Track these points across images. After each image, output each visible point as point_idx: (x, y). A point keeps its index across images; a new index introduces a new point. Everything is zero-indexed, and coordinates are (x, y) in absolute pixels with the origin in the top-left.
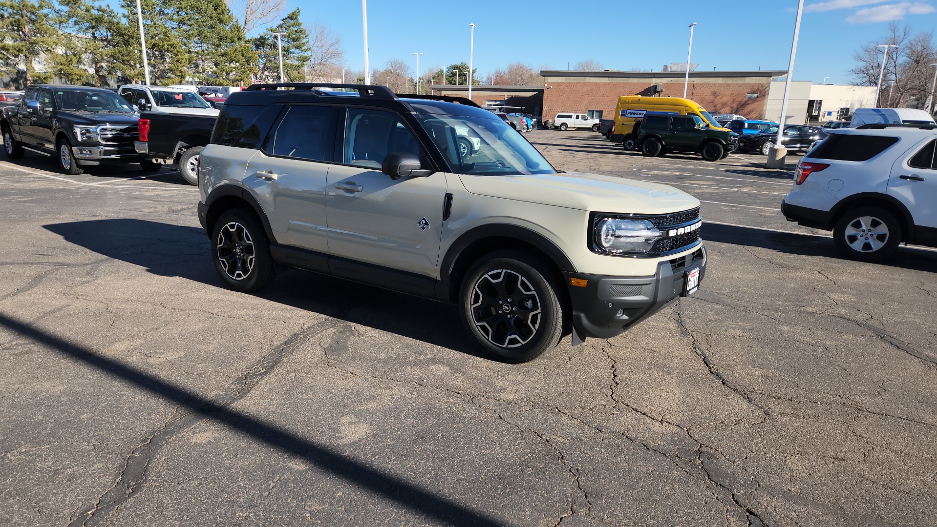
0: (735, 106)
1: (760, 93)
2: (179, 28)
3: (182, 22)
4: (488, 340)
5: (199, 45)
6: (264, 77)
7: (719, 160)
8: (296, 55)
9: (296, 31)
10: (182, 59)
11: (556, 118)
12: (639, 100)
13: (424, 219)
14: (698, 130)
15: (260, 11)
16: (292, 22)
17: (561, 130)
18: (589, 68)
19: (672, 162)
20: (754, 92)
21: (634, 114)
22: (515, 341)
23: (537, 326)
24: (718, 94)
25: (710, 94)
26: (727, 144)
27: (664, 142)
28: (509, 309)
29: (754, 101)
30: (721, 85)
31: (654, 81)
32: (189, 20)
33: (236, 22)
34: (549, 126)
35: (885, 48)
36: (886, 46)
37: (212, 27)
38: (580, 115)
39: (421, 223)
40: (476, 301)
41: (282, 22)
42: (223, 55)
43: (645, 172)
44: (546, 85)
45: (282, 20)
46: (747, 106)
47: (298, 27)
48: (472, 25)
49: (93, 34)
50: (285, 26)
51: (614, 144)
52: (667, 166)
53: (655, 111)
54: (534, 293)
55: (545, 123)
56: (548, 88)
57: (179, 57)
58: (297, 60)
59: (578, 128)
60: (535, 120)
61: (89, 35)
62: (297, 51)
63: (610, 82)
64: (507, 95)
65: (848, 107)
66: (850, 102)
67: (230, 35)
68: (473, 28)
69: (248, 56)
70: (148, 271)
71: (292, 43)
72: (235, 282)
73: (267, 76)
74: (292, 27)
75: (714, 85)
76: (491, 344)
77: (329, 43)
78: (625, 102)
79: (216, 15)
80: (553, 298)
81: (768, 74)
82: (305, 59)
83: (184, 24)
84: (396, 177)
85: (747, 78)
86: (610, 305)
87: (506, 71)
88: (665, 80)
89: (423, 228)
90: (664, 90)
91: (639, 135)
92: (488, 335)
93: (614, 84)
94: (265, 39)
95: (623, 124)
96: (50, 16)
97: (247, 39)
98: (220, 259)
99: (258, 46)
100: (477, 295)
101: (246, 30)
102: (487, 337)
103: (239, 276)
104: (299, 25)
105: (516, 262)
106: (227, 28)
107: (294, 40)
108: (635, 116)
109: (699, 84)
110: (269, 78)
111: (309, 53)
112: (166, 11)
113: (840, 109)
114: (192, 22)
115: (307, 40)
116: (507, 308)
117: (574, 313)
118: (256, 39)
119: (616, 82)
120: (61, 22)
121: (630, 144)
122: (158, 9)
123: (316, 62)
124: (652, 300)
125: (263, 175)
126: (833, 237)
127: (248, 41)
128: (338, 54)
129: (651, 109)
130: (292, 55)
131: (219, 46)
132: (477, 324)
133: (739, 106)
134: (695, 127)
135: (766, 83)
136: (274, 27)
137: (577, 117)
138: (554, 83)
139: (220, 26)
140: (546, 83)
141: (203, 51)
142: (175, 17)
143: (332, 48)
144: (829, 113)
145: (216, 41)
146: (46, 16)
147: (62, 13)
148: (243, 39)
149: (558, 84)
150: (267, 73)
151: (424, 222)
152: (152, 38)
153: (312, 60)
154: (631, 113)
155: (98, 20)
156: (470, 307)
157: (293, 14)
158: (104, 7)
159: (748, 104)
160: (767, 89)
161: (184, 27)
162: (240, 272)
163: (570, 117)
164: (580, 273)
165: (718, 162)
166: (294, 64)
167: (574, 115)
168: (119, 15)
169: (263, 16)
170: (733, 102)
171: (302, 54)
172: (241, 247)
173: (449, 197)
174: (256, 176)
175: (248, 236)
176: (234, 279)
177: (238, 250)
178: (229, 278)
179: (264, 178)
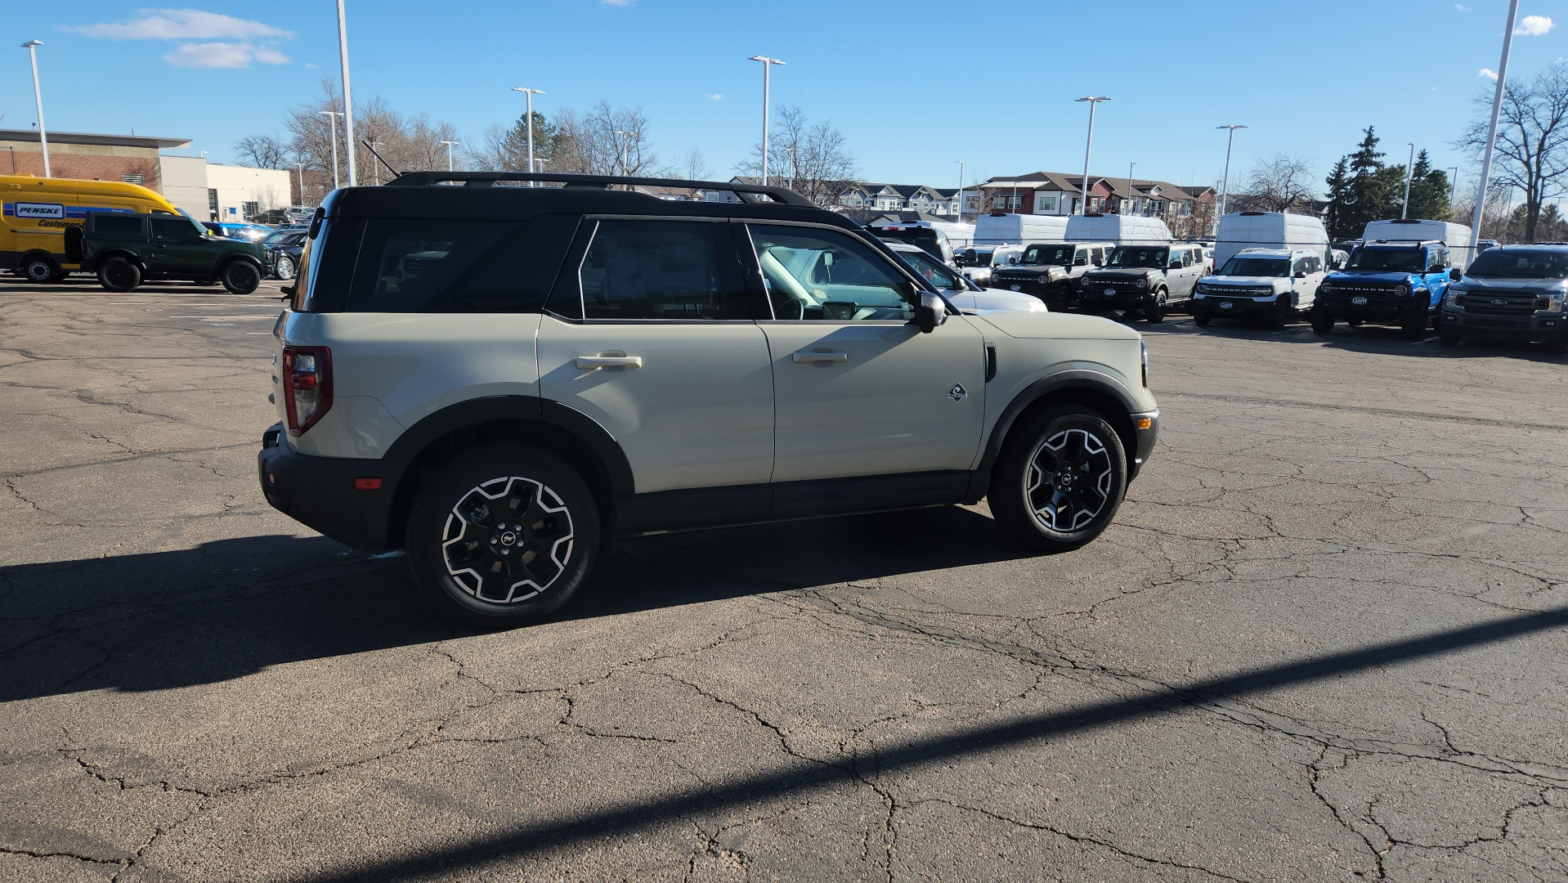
1: (146, 175)
12: (41, 184)
13: (958, 385)
14: (207, 241)
20: (137, 173)
21: (36, 210)
22: (1083, 517)
23: (1108, 490)
27: (142, 264)
28: (1070, 480)
35: (329, 117)
36: (332, 114)
39: (954, 392)
40: (1034, 482)
53: (83, 206)
54: (1103, 449)
65: (256, 200)
66: (256, 193)
72: (513, 608)
76: (1056, 532)
78: (8, 187)
81: (152, 144)
85: (115, 147)
89: (958, 400)
92: (1050, 522)
95: (12, 231)
98: (454, 572)
100: (1035, 473)
102: (1049, 526)
103: (521, 595)
108: (39, 215)
113: (245, 204)
116: (1067, 480)
121: (39, 271)
125: (597, 363)
129: (73, 202)
132: (1037, 512)
134: (201, 237)
135: (151, 157)
144: (233, 211)
151: (958, 389)
154: (28, 210)
156: (1026, 493)
160: (157, 168)
162: (526, 582)
172: (519, 529)
173: (992, 351)
174: (576, 366)
175: (550, 499)
176: (510, 604)
177: (507, 538)
178: (494, 607)
179: (600, 368)
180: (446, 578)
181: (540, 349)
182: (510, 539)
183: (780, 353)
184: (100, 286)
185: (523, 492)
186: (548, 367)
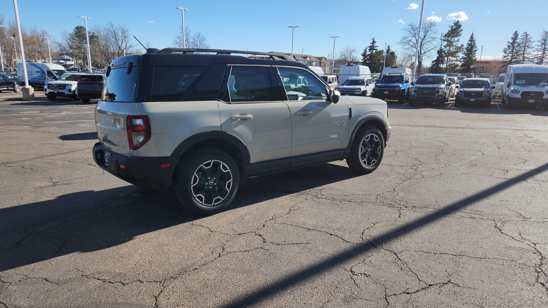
13: (342, 121)
40: (361, 152)
76: (367, 168)
98: (195, 196)
100: (362, 148)
102: (366, 165)
125: (238, 118)
132: (362, 161)
151: (342, 122)
156: (360, 155)
162: (218, 197)
172: (215, 179)
173: (350, 109)
174: (232, 119)
175: (225, 167)
176: (213, 206)
177: (211, 182)
178: (208, 207)
179: (239, 120)
180: (193, 198)
181: (219, 113)
182: (212, 182)
183: (293, 112)
185: (216, 166)
186: (224, 120)
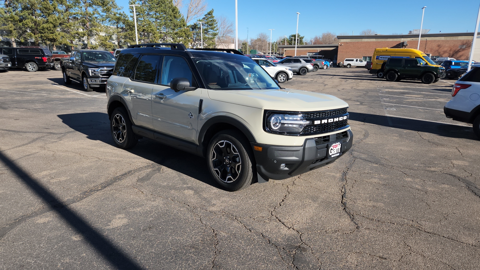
0: (451, 52)
1: (467, 45)
2: (156, 21)
3: (157, 18)
4: (219, 178)
5: (165, 29)
6: (196, 44)
7: (432, 83)
8: (211, 33)
9: (211, 21)
10: (156, 36)
11: (345, 61)
12: (387, 50)
13: (191, 113)
14: (420, 66)
15: (194, 11)
16: (209, 16)
17: (347, 68)
18: (368, 34)
19: (403, 84)
20: (464, 45)
21: (384, 58)
22: (230, 179)
23: (240, 171)
24: (441, 46)
25: (436, 46)
26: (437, 74)
27: (399, 74)
28: (228, 162)
29: (464, 50)
30: (443, 41)
31: (402, 40)
32: (160, 17)
33: (183, 17)
34: (341, 66)
37: (171, 20)
38: (359, 59)
40: (214, 157)
41: (205, 16)
42: (176, 34)
43: (383, 90)
44: (340, 44)
45: (205, 15)
46: (460, 53)
47: (212, 19)
48: (298, 13)
49: (117, 26)
50: (206, 18)
51: (372, 75)
52: (399, 86)
53: (396, 56)
54: (238, 153)
55: (339, 64)
56: (341, 45)
57: (155, 35)
58: (211, 35)
59: (357, 66)
60: (332, 62)
61: (115, 27)
62: (212, 30)
63: (376, 41)
64: (319, 50)
67: (179, 24)
68: (298, 15)
69: (188, 34)
70: (87, 137)
71: (209, 26)
72: (119, 143)
73: (197, 43)
74: (210, 19)
75: (439, 41)
76: (220, 180)
77: (228, 26)
78: (378, 52)
79: (173, 14)
80: (246, 157)
81: (472, 34)
82: (215, 35)
83: (158, 19)
84: (177, 91)
85: (459, 37)
86: (275, 162)
87: (321, 37)
88: (409, 39)
89: (191, 118)
90: (408, 44)
91: (385, 69)
92: (219, 175)
93: (378, 42)
94: (196, 25)
95: (377, 64)
96: (98, 18)
97: (187, 25)
98: (114, 132)
99: (193, 29)
100: (214, 154)
101: (187, 21)
102: (218, 177)
103: (120, 141)
104: (213, 17)
105: (230, 136)
106: (178, 20)
107: (210, 25)
108: (384, 59)
109: (430, 41)
110: (198, 44)
111: (218, 31)
112: (151, 13)
114: (162, 18)
115: (217, 25)
116: (228, 161)
117: (257, 165)
118: (192, 25)
119: (380, 41)
120: (103, 21)
121: (381, 75)
122: (147, 12)
123: (221, 36)
124: (301, 160)
125: (128, 90)
126: (472, 127)
127: (188, 27)
128: (231, 31)
129: (394, 55)
130: (209, 32)
131: (174, 29)
132: (214, 169)
133: (454, 53)
134: (418, 65)
135: (470, 39)
136: (201, 19)
137: (357, 60)
138: (344, 42)
139: (175, 20)
140: (340, 42)
141: (167, 32)
142: (154, 16)
143: (229, 28)
145: (172, 27)
146: (96, 18)
147: (104, 16)
148: (185, 25)
149: (347, 43)
150: (197, 42)
151: (191, 115)
152: (143, 27)
153: (219, 34)
154: (382, 58)
155: (119, 19)
156: (211, 160)
157: (210, 12)
158: (122, 13)
159: (460, 52)
160: (472, 42)
161: (158, 21)
162: (121, 139)
163: (353, 60)
164: (259, 143)
165: (432, 84)
166: (210, 37)
167: (355, 60)
168: (128, 17)
169: (196, 14)
170: (450, 51)
171: (214, 32)
173: (201, 101)
177: (121, 128)
184: (386, 79)
